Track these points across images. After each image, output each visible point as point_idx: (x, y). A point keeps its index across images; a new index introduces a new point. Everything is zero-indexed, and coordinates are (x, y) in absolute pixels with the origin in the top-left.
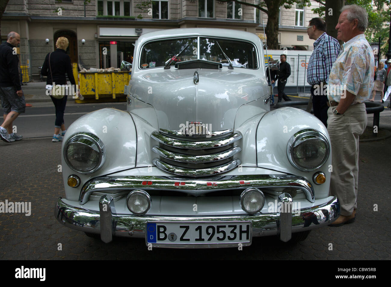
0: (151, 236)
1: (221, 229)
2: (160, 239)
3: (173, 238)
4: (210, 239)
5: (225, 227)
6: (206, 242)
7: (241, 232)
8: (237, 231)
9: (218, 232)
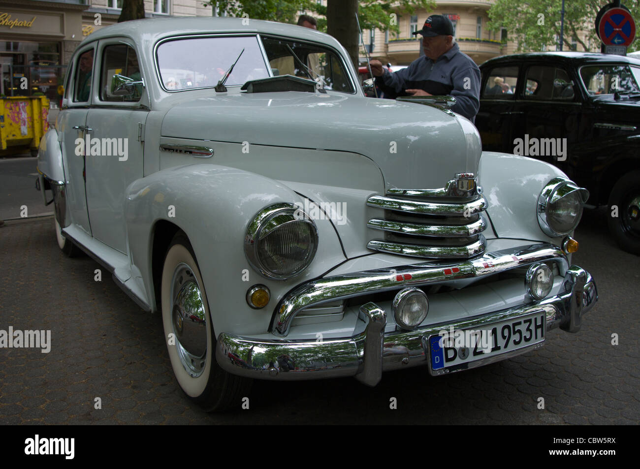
0: (436, 357)
1: (517, 328)
2: (448, 360)
3: (464, 355)
4: (506, 346)
5: (520, 323)
6: (502, 351)
7: (537, 327)
8: (532, 327)
9: (515, 333)
